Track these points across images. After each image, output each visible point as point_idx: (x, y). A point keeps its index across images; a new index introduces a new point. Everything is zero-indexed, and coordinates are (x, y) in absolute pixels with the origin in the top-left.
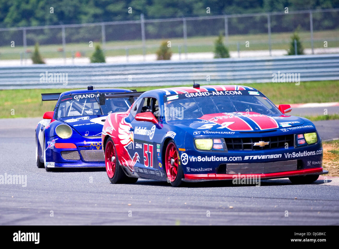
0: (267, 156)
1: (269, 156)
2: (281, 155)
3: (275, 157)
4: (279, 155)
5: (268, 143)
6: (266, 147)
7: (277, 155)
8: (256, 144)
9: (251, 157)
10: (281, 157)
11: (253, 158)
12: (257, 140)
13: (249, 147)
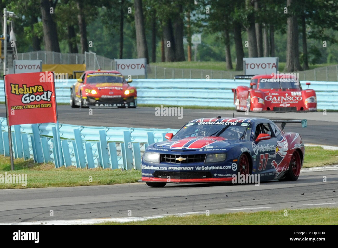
0: (182, 168)
1: (183, 168)
2: (193, 168)
3: (188, 169)
4: (191, 168)
5: (185, 159)
6: (183, 162)
7: (189, 168)
8: (177, 159)
9: (172, 168)
10: (193, 169)
11: (173, 168)
12: (178, 156)
13: (173, 161)
